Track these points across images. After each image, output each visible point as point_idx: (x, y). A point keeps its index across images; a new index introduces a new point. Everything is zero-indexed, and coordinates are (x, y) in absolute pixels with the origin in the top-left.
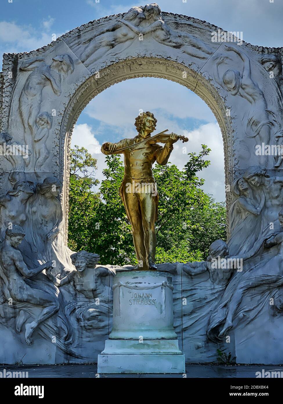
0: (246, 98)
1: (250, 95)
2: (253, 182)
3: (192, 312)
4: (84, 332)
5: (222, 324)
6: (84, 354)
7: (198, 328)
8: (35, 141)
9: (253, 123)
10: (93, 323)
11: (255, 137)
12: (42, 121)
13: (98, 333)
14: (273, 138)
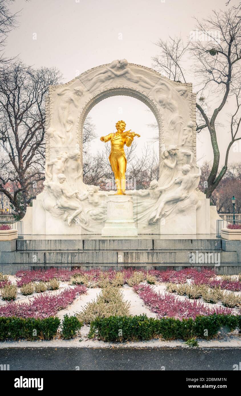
0: (170, 109)
1: (172, 108)
2: (171, 153)
3: (142, 212)
4: (93, 221)
5: (154, 217)
6: (93, 230)
7: (144, 219)
8: (67, 132)
9: (173, 123)
10: (97, 217)
11: (173, 130)
12: (70, 121)
13: (99, 221)
14: (182, 131)
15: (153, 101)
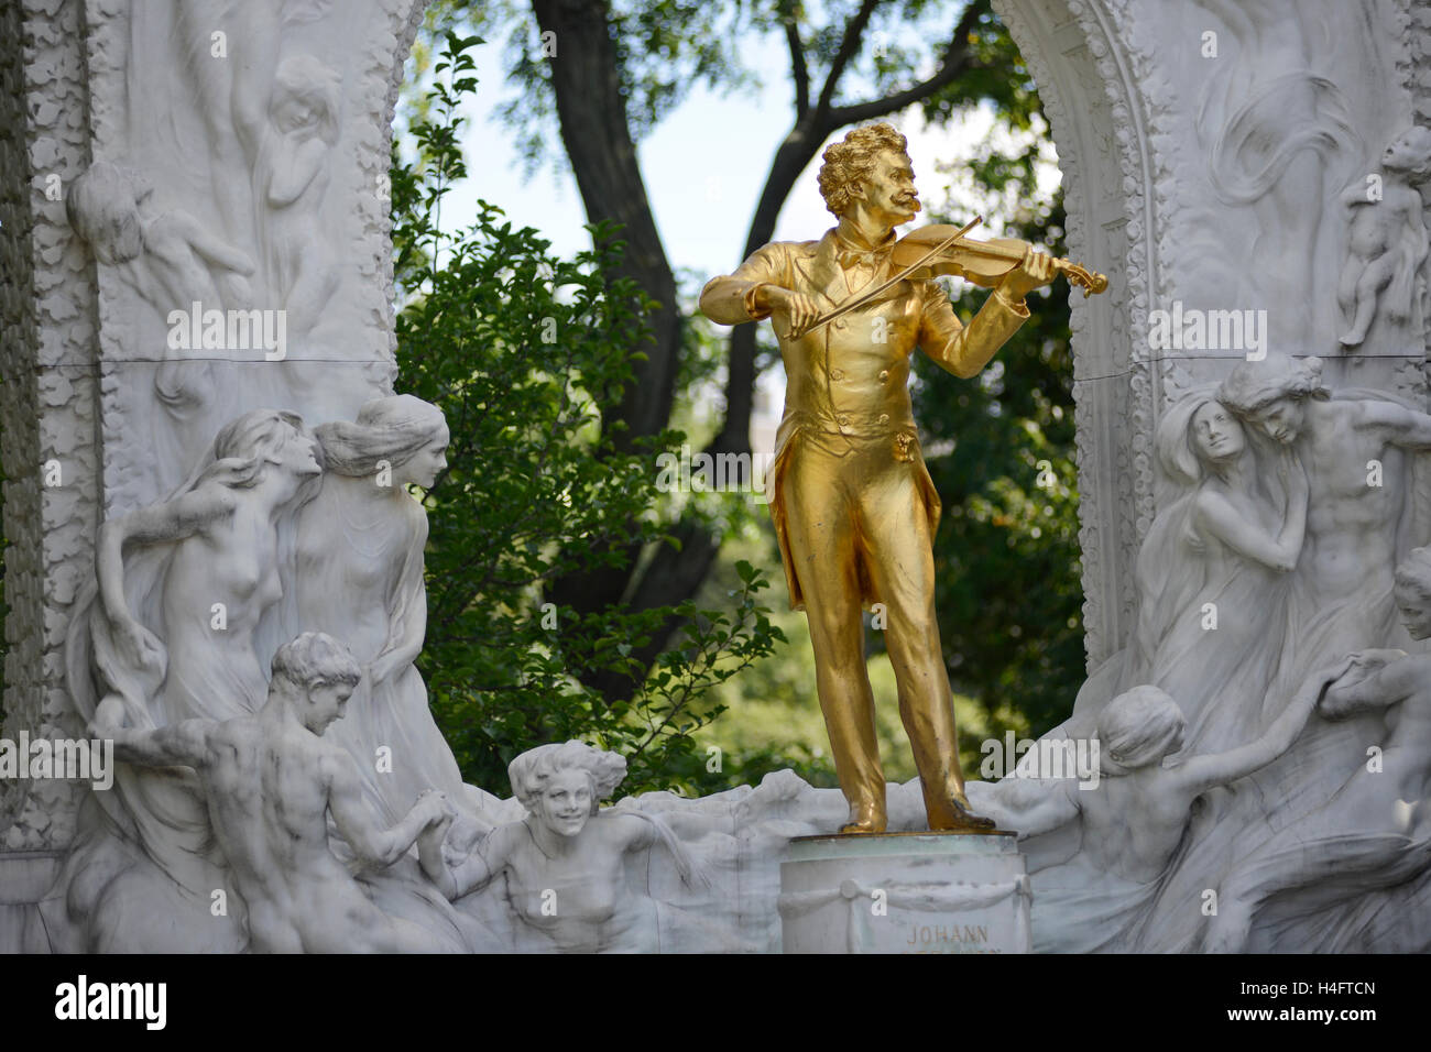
2: (1271, 428)
8: (280, 206)
9: (1251, 137)
11: (1254, 202)
12: (302, 102)
14: (1335, 211)
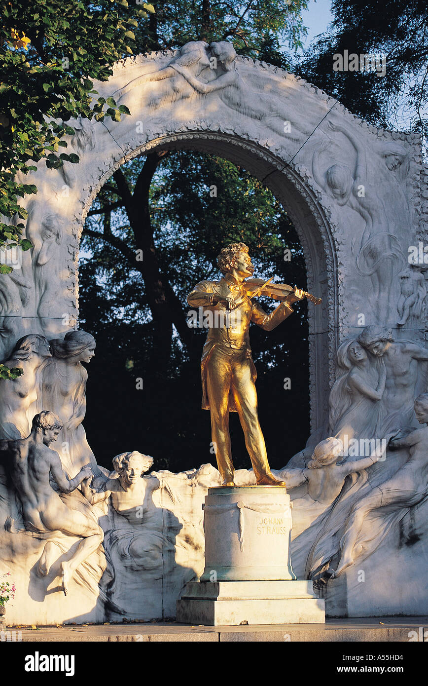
0: (359, 211)
1: (366, 208)
2: (375, 351)
8: (39, 265)
9: (369, 254)
10: (146, 561)
11: (370, 275)
12: (50, 230)
13: (148, 576)
14: (396, 280)
15: (311, 182)
